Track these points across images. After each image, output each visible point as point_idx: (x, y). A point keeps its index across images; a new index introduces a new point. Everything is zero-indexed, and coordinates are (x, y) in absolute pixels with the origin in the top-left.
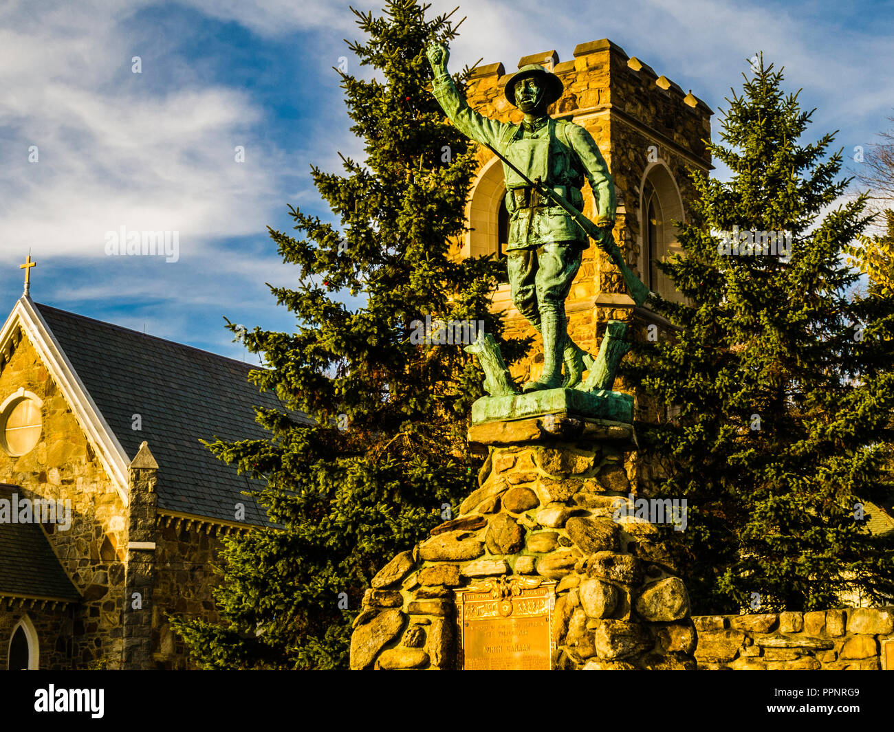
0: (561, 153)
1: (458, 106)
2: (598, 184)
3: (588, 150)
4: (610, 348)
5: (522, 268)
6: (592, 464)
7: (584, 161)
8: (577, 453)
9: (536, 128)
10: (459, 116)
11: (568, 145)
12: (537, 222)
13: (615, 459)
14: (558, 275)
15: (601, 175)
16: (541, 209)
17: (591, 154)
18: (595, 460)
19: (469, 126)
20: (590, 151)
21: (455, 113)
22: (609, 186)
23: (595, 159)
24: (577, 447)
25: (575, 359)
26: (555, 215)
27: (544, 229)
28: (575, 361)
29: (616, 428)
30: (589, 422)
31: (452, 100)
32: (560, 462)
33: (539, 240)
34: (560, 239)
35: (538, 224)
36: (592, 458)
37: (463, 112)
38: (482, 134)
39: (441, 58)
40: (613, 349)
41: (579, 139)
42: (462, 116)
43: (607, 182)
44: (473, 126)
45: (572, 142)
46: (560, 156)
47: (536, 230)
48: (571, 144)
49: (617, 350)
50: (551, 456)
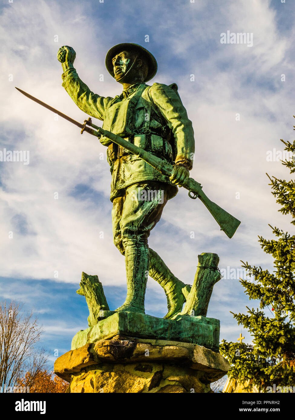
0: (142, 108)
1: (78, 90)
2: (176, 129)
3: (165, 101)
4: (200, 277)
5: (118, 213)
6: (148, 385)
7: (163, 111)
8: (136, 375)
9: (128, 93)
10: (80, 99)
11: (149, 100)
12: (123, 170)
13: (176, 378)
14: (135, 212)
15: (176, 120)
16: (125, 158)
17: (169, 104)
18: (152, 381)
19: (87, 105)
20: (167, 102)
21: (76, 97)
22: (184, 130)
23: (172, 108)
24: (137, 369)
25: (174, 292)
26: (135, 161)
27: (127, 174)
28: (174, 294)
29: (172, 347)
30: (142, 343)
31: (74, 87)
32: (114, 385)
33: (124, 184)
34: (138, 180)
35: (124, 171)
36: (149, 379)
37: (82, 95)
38: (95, 109)
39: (65, 56)
40: (202, 278)
41: (158, 94)
42: (82, 99)
43: (183, 126)
44: (90, 105)
45: (153, 97)
46: (142, 111)
47: (122, 177)
48: (151, 99)
49: (206, 278)
50: (107, 379)
